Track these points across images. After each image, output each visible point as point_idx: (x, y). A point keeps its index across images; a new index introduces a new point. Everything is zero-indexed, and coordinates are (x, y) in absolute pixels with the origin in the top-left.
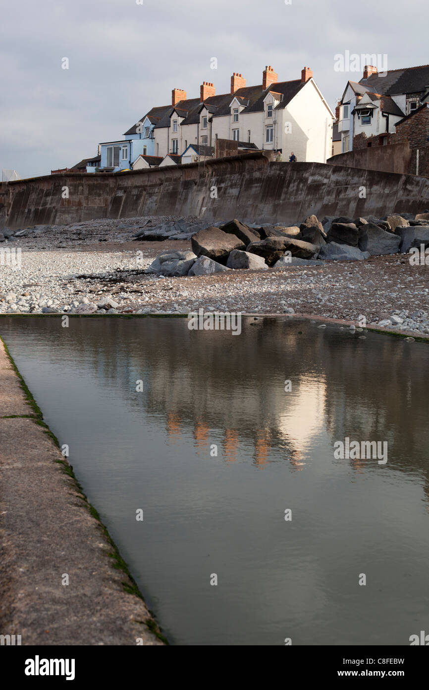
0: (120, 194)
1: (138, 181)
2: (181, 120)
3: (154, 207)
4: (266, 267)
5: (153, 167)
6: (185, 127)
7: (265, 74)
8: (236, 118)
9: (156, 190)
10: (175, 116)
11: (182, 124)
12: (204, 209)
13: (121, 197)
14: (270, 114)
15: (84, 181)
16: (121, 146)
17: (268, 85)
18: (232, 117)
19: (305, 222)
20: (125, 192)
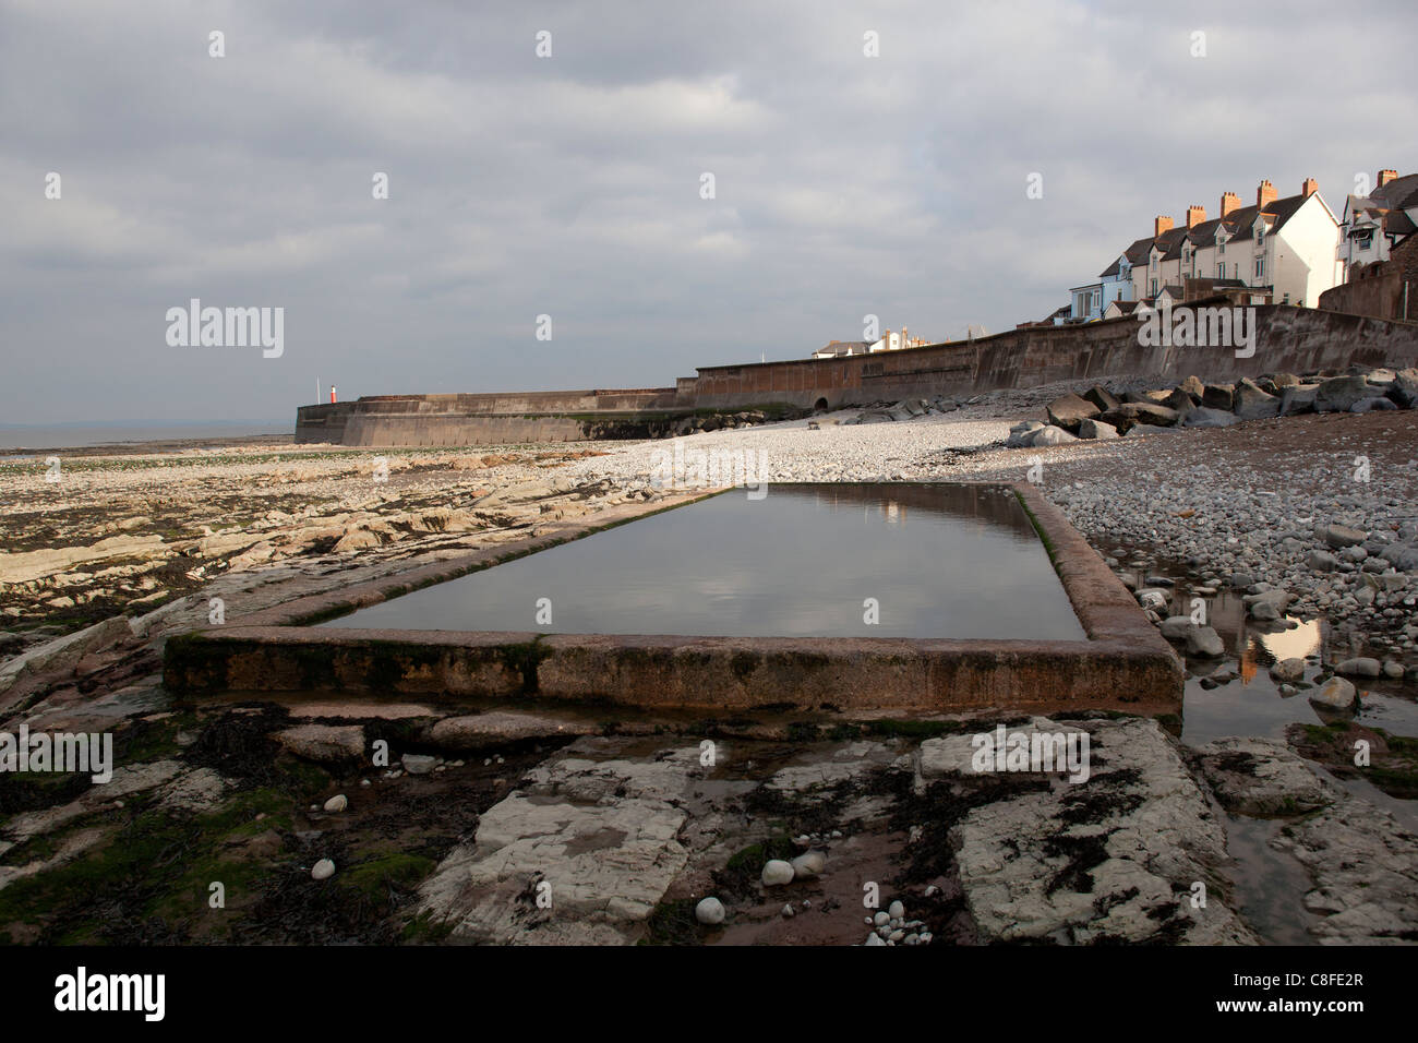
0: (1088, 349)
1: (1106, 333)
2: (1161, 255)
3: (1120, 363)
4: (1117, 435)
5: (1126, 314)
6: (1165, 263)
7: (1260, 191)
8: (1222, 250)
9: (1123, 344)
10: (1154, 251)
11: (1162, 260)
12: (1168, 365)
13: (1088, 353)
14: (1260, 242)
15: (1049, 336)
16: (1093, 291)
17: (1264, 204)
18: (1217, 248)
19: (1181, 385)
20: (1092, 346)
